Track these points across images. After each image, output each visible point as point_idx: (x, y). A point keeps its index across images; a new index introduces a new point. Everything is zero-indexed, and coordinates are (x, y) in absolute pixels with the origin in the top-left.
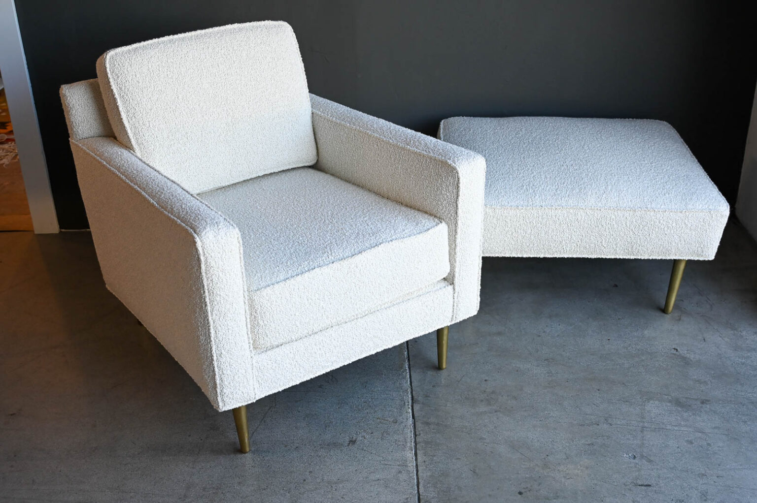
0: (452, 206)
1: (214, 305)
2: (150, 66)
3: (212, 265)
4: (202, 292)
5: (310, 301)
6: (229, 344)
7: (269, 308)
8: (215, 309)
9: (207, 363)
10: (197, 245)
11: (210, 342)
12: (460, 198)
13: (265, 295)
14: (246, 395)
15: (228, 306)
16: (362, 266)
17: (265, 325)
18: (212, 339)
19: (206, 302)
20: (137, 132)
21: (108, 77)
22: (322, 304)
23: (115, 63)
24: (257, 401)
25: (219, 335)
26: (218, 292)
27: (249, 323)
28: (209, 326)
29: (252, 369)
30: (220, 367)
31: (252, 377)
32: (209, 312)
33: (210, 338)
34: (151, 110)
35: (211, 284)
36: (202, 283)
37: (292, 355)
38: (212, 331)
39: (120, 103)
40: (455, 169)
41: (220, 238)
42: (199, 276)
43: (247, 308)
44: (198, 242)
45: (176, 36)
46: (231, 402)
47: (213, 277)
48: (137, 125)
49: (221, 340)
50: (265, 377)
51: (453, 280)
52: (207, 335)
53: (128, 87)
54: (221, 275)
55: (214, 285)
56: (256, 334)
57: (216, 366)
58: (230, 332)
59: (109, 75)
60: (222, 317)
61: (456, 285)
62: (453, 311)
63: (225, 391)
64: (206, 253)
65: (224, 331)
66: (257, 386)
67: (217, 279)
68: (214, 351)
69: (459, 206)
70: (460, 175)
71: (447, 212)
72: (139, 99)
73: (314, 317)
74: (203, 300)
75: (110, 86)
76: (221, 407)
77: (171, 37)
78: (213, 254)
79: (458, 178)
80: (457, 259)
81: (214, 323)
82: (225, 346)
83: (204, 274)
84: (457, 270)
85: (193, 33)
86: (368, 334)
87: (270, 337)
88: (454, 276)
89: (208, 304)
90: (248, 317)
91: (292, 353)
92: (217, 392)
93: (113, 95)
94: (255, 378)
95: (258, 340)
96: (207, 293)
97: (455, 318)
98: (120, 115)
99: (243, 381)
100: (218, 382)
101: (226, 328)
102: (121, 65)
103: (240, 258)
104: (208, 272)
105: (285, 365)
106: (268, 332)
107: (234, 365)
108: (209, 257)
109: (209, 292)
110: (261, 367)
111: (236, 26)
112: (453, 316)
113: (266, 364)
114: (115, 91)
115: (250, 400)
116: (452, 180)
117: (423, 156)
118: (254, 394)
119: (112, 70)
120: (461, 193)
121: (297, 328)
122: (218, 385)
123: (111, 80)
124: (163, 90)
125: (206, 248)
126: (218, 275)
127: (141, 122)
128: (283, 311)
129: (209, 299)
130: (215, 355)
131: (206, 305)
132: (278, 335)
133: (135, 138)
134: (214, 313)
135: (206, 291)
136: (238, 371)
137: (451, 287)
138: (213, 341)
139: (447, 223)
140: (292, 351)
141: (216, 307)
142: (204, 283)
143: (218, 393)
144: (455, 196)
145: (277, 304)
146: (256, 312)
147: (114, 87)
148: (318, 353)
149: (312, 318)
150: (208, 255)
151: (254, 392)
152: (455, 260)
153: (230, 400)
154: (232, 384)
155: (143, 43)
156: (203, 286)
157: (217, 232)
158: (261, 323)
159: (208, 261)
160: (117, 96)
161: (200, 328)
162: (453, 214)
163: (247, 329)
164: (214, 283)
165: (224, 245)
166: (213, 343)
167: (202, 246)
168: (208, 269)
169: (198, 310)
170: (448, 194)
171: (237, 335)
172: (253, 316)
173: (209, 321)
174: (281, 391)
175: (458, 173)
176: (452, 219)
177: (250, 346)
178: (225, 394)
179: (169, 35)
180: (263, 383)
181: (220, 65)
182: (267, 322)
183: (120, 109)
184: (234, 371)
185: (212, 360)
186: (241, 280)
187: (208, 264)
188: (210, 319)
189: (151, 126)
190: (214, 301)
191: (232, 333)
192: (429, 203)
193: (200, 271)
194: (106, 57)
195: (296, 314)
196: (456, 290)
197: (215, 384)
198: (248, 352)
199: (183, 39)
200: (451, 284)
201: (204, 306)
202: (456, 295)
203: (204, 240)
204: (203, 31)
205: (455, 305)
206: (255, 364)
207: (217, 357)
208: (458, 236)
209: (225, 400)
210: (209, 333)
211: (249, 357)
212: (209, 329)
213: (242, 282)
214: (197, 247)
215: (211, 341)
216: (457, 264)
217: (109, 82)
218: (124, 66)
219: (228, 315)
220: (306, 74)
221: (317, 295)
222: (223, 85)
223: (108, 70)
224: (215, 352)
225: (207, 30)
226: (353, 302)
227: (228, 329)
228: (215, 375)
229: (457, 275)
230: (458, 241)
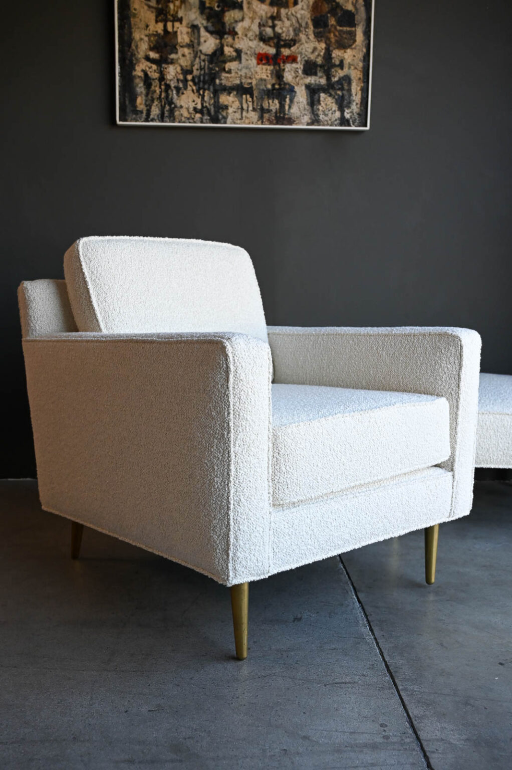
0: (453, 379)
1: (238, 431)
2: (123, 257)
3: (242, 378)
4: (226, 414)
5: (332, 451)
6: (249, 487)
7: (293, 449)
8: (239, 437)
9: (219, 516)
10: (227, 350)
11: (228, 483)
12: (463, 369)
13: (290, 432)
14: (260, 564)
15: (253, 437)
16: (380, 422)
17: (288, 472)
18: (231, 479)
19: (229, 428)
20: (107, 316)
21: (80, 260)
22: (343, 460)
23: (89, 248)
24: (269, 577)
25: (240, 474)
26: (245, 415)
27: (270, 466)
28: (230, 461)
29: (270, 530)
30: (236, 519)
31: (267, 542)
32: (232, 441)
33: (229, 478)
34: (122, 296)
35: (238, 403)
36: (228, 401)
37: (309, 521)
38: (232, 468)
39: (90, 286)
40: (457, 337)
41: (251, 347)
42: (225, 393)
43: (271, 445)
44: (228, 347)
45: (145, 238)
46: (243, 572)
47: (241, 393)
48: (107, 309)
49: (241, 482)
50: (281, 544)
51: (453, 466)
52: (226, 474)
53: (100, 272)
54: (250, 392)
55: (242, 405)
56: (276, 483)
57: (231, 518)
58: (252, 472)
59: (82, 259)
60: (245, 450)
61: (456, 472)
62: (451, 504)
63: (239, 554)
64: (236, 361)
65: (246, 470)
66: (271, 555)
67: (245, 398)
68: (231, 496)
69: (462, 376)
70: (463, 343)
71: (447, 387)
72: (111, 285)
73: (335, 474)
74: (226, 426)
75: (82, 269)
76: (230, 578)
77: (141, 238)
78: (243, 364)
79: (461, 347)
80: (458, 440)
81: (236, 456)
82: (245, 490)
83: (231, 389)
84: (457, 453)
85: (161, 239)
86: (379, 512)
87: (291, 489)
88: (454, 460)
89: (232, 430)
90: (271, 458)
91: (309, 518)
92: (228, 556)
93: (84, 279)
94: (270, 543)
95: (277, 492)
96: (231, 416)
97: (453, 512)
98: (90, 297)
99: (260, 543)
100: (232, 540)
101: (248, 465)
102: (94, 250)
103: (269, 378)
104: (236, 387)
105: (301, 534)
106: (289, 482)
107: (252, 519)
108: (240, 367)
109: (234, 414)
110: (278, 530)
111: (200, 241)
112: (451, 510)
113: (283, 527)
114: (86, 274)
115: (264, 574)
116: (454, 350)
117: (414, 335)
118: (268, 566)
119: (85, 254)
120: (464, 363)
121: (317, 484)
122: (231, 547)
123: (83, 264)
124: (134, 280)
125: (236, 354)
126: (246, 391)
127: (111, 307)
128: (306, 458)
129: (234, 423)
130: (232, 502)
131: (229, 432)
132: (298, 488)
133: (104, 322)
134: (237, 443)
135: (232, 412)
136: (256, 528)
137: (451, 473)
138: (232, 482)
139: (447, 399)
140: (309, 516)
141: (241, 436)
142: (230, 402)
143: (230, 557)
144: (458, 368)
145: (301, 446)
146: (279, 453)
147: (85, 270)
148: (333, 525)
149: (332, 475)
150: (238, 363)
151: (269, 563)
152: (456, 441)
153: (243, 569)
154: (247, 546)
155: (115, 237)
156: (229, 406)
157: (247, 341)
158: (283, 468)
159: (238, 372)
160: (88, 279)
161: (215, 467)
162: (454, 388)
163: (268, 473)
164: (241, 401)
165: (255, 356)
166: (231, 485)
167: (232, 353)
168: (236, 383)
169: (216, 441)
170: (449, 366)
171: (259, 478)
172: (275, 459)
173: (230, 454)
174: (293, 568)
175: (461, 341)
176: (453, 393)
177: (269, 497)
178: (238, 559)
179: (140, 236)
180: (278, 553)
181: (187, 269)
182: (290, 468)
183: (91, 291)
184: (252, 527)
185: (228, 508)
186: (267, 406)
187: (238, 375)
188: (232, 451)
189: (122, 312)
190: (239, 427)
191: (254, 474)
192: (424, 381)
193: (227, 386)
194: (79, 242)
195: (319, 465)
196: (456, 477)
197: (228, 545)
198: (267, 504)
199: (153, 242)
200: (449, 471)
201: (226, 434)
202: (455, 483)
203: (236, 346)
204: (171, 240)
205: (454, 496)
206: (272, 524)
207: (234, 505)
208: (460, 413)
209: (237, 568)
210: (229, 470)
211: (268, 512)
212: (229, 465)
213: (268, 411)
214: (227, 352)
215: (229, 481)
216: (458, 447)
217: (81, 265)
218: (97, 252)
219: (253, 449)
220: (262, 298)
221: (339, 446)
222: (190, 288)
223: (81, 253)
224: (232, 498)
225: (174, 239)
226: (371, 464)
227: (251, 468)
228: (229, 530)
229: (457, 459)
230: (460, 420)
